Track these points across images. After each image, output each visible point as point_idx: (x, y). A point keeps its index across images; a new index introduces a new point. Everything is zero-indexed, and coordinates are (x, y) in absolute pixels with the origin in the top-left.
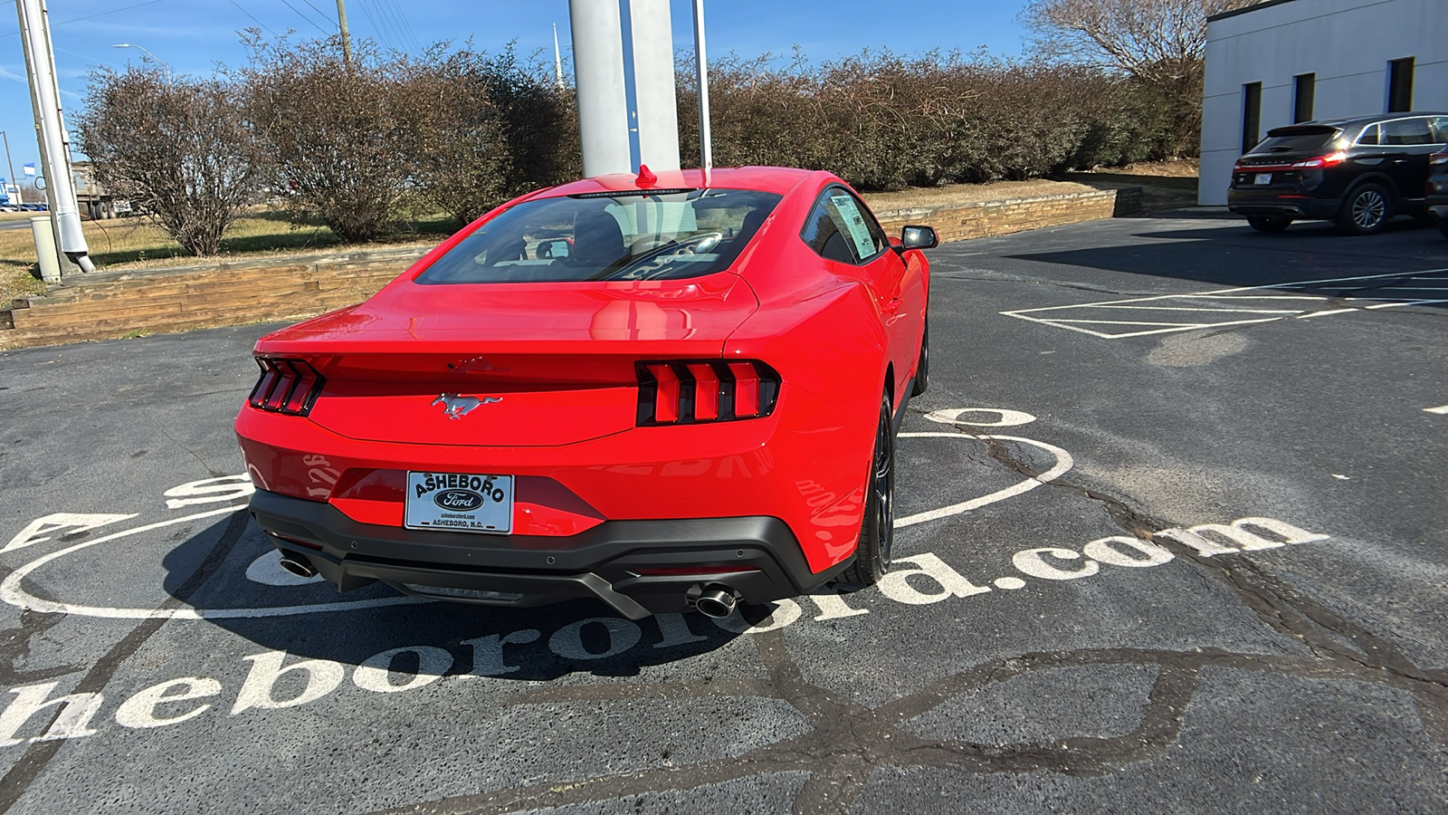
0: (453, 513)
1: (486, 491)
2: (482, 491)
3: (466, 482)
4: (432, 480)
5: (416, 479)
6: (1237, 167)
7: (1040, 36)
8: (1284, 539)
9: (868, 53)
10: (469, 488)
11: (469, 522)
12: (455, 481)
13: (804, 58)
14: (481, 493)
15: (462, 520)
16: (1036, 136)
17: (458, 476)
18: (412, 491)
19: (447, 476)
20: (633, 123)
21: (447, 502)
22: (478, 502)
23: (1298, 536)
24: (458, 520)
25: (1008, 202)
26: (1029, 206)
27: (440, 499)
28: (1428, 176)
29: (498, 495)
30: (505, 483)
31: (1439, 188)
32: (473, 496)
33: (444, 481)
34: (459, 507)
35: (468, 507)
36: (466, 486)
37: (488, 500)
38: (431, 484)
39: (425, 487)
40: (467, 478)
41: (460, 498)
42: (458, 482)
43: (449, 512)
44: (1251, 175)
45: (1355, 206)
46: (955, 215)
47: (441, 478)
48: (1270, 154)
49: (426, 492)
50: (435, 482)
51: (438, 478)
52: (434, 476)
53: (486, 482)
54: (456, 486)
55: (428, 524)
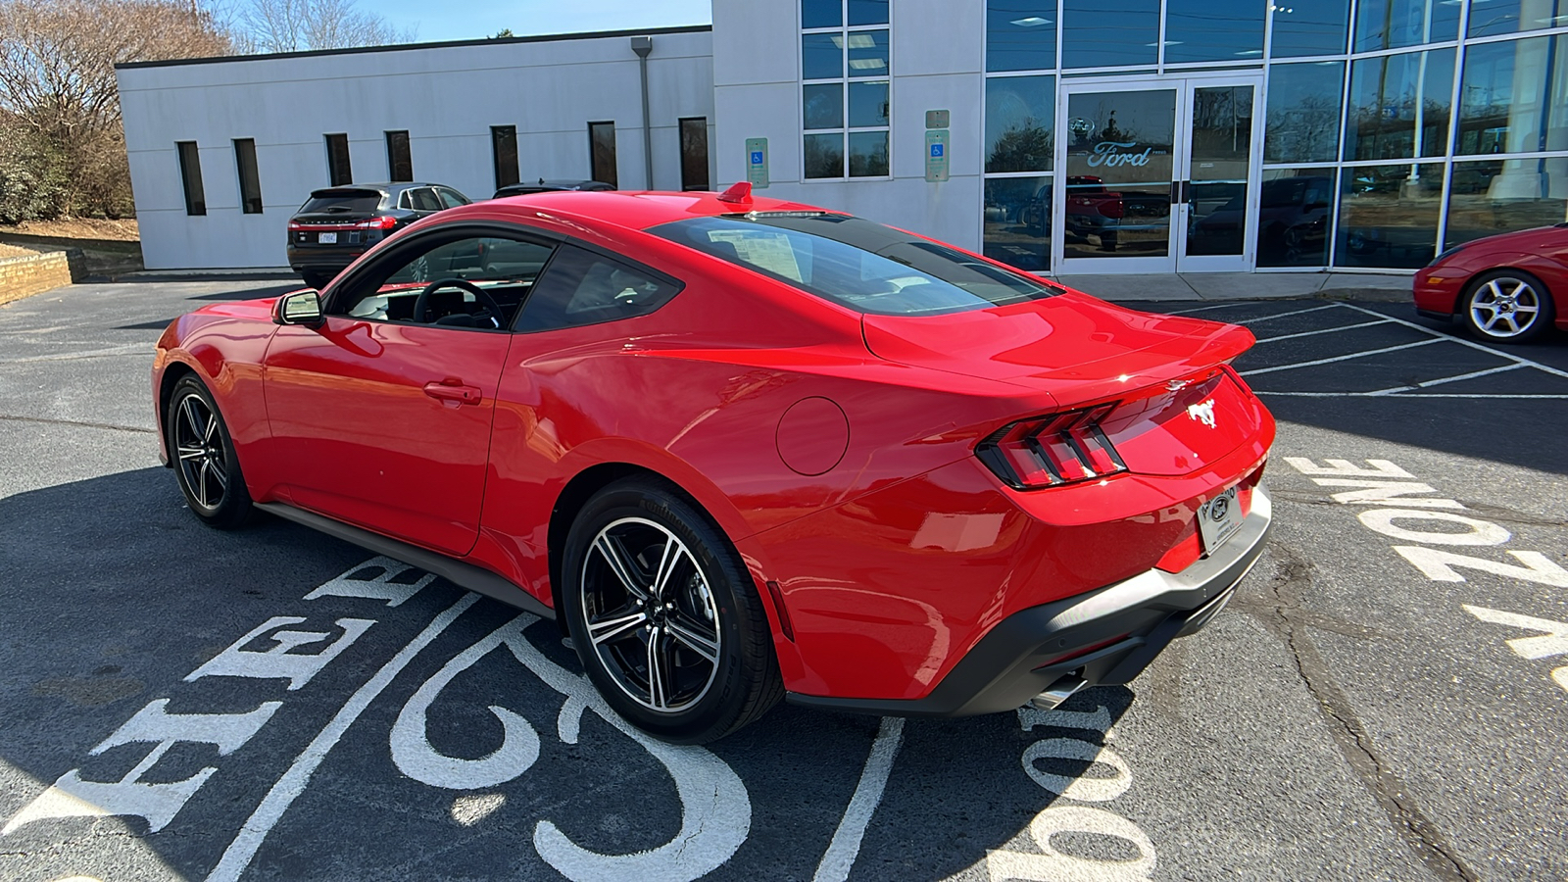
6: (294, 226)
21: (1216, 514)
22: (1226, 505)
27: (1213, 514)
34: (1221, 516)
35: (1224, 513)
41: (1219, 507)
44: (313, 235)
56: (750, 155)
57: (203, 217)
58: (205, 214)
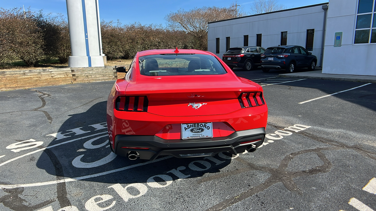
0: (196, 134)
1: (205, 127)
2: (204, 127)
3: (199, 125)
4: (189, 126)
5: (184, 126)
6: (224, 56)
7: (170, 23)
8: (305, 128)
9: (136, 23)
10: (200, 127)
11: (201, 136)
12: (196, 125)
13: (120, 23)
14: (203, 128)
15: (199, 135)
16: (174, 47)
17: (196, 124)
18: (183, 129)
19: (193, 124)
20: (86, 36)
21: (194, 131)
22: (202, 130)
23: (308, 127)
24: (197, 135)
25: (173, 63)
26: (177, 64)
27: (192, 130)
28: (261, 59)
29: (208, 128)
30: (210, 125)
31: (263, 62)
32: (201, 129)
33: (192, 126)
34: (198, 132)
35: (200, 132)
36: (199, 126)
37: (206, 130)
38: (189, 127)
39: (187, 128)
40: (199, 124)
41: (197, 130)
42: (196, 126)
43: (195, 134)
44: (227, 58)
45: (246, 65)
46: (163, 65)
47: (191, 125)
48: (230, 53)
49: (187, 129)
50: (190, 126)
51: (190, 125)
52: (189, 125)
53: (204, 125)
54: (196, 127)
55: (189, 137)
56: (336, 37)
57: (219, 54)
58: (219, 53)
